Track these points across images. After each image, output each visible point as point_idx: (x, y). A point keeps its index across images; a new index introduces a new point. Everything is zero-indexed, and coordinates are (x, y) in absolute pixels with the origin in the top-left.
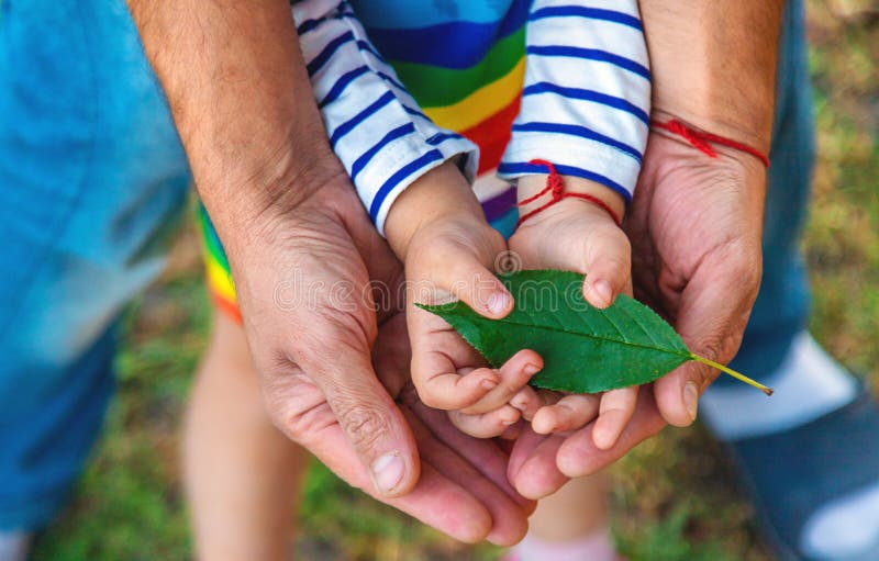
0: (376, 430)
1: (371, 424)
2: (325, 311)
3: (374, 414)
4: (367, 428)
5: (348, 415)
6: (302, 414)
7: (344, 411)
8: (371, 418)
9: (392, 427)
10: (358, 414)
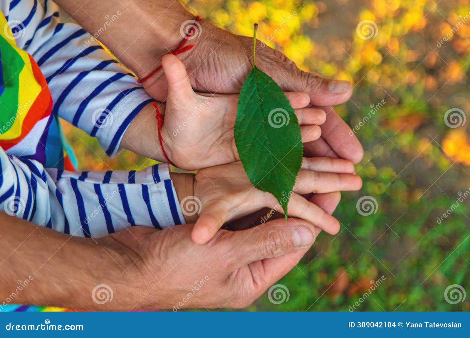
0: (280, 236)
1: (276, 238)
2: (210, 244)
3: (270, 235)
4: (278, 241)
5: (268, 250)
6: (254, 281)
7: (265, 251)
8: (273, 237)
9: (279, 227)
10: (269, 244)
